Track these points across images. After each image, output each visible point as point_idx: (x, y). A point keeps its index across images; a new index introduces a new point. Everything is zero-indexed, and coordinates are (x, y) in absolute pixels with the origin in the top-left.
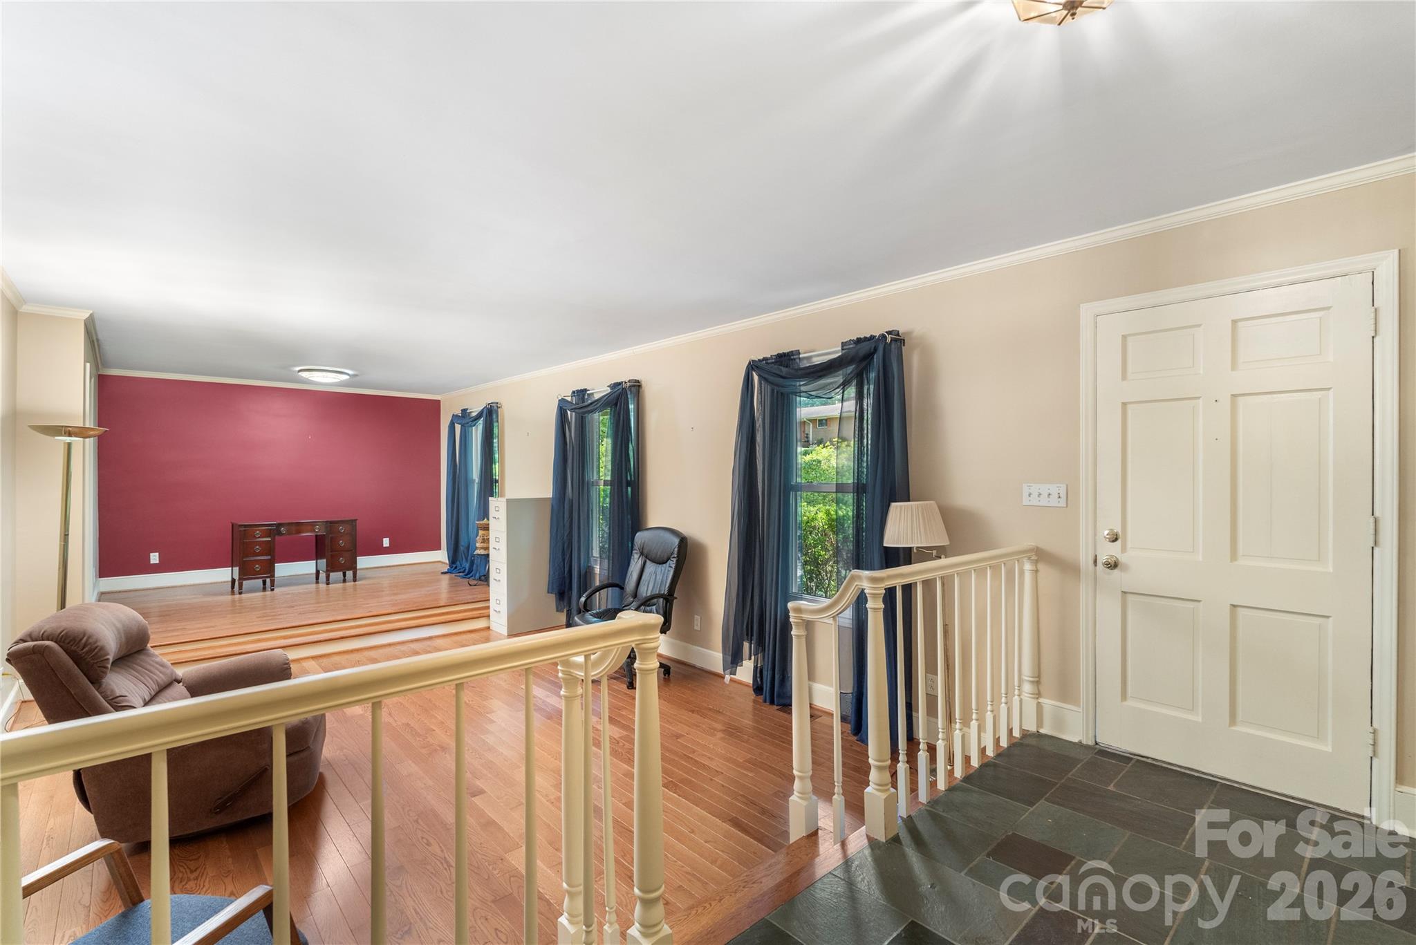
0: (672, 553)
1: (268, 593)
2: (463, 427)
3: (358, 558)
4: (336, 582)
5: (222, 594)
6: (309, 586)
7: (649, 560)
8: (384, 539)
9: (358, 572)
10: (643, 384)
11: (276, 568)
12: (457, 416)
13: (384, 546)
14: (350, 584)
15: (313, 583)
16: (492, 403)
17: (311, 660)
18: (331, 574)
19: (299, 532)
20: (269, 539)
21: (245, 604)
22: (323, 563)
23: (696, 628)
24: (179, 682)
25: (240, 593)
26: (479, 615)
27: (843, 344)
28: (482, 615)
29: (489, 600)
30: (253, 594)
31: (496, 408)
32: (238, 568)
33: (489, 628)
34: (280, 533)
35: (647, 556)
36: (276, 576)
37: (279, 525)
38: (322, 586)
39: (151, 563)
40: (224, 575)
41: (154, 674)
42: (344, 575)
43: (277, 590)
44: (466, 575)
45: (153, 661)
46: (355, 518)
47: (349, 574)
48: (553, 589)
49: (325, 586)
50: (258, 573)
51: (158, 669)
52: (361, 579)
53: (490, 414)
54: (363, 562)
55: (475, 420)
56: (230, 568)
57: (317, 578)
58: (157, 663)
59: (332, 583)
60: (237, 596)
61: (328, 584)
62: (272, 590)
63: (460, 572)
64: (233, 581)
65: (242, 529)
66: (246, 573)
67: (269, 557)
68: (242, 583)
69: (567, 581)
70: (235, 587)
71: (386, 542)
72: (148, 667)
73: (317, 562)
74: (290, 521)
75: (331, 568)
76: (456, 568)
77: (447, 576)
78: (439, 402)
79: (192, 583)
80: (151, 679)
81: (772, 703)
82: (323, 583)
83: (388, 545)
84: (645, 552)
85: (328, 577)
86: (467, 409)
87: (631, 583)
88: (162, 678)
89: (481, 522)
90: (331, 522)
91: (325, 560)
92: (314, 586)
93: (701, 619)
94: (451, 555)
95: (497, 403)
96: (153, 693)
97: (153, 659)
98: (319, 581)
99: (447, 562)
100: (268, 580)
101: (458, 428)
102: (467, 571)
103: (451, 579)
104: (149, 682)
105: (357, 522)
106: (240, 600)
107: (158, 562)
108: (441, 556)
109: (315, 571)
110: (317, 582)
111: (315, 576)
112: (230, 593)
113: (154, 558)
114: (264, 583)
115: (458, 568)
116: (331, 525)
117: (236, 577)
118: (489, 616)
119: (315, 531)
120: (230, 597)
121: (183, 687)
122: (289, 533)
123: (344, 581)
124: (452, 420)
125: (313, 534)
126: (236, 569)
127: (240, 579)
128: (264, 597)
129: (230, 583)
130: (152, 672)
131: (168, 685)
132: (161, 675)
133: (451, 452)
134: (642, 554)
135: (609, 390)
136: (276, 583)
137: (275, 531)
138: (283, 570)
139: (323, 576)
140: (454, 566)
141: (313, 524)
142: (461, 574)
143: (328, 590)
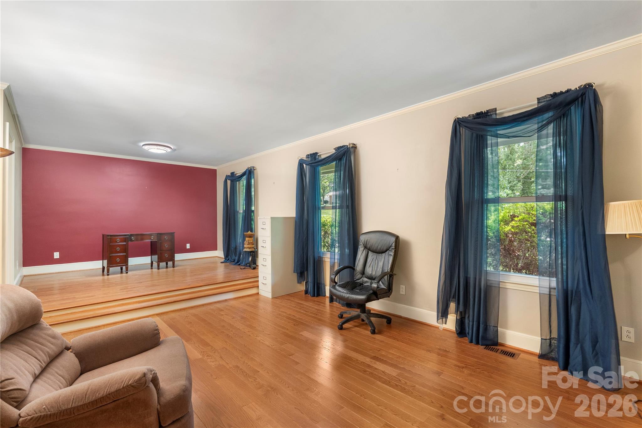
0: (391, 246)
1: (124, 274)
2: (232, 182)
3: (175, 254)
4: (163, 268)
5: (97, 276)
6: (147, 270)
7: (371, 251)
8: (187, 244)
9: (175, 262)
10: (358, 146)
11: (129, 260)
12: (229, 176)
13: (187, 248)
14: (170, 269)
15: (149, 269)
16: (251, 167)
17: (156, 316)
18: (160, 263)
19: (142, 239)
20: (124, 243)
21: (111, 281)
22: (155, 257)
23: (401, 293)
24: (68, 349)
25: (108, 275)
26: (252, 286)
27: (539, 99)
28: (254, 286)
29: (258, 277)
30: (115, 276)
31: (253, 170)
32: (106, 261)
33: (258, 293)
34: (131, 240)
35: (368, 249)
36: (129, 265)
37: (132, 235)
38: (155, 270)
39: (55, 258)
40: (98, 265)
41: (46, 347)
42: (167, 264)
43: (129, 273)
44: (236, 263)
45: (45, 334)
46: (174, 232)
47: (170, 263)
48: (297, 270)
49: (157, 270)
50: (119, 263)
51: (49, 342)
52: (177, 266)
53: (250, 173)
54: (178, 257)
55: (240, 177)
56: (102, 261)
57: (152, 266)
58: (49, 335)
59: (161, 269)
60: (106, 277)
61: (159, 269)
62: (127, 273)
63: (231, 262)
64: (104, 268)
65: (109, 237)
66: (111, 263)
67: (125, 254)
68: (109, 269)
69: (305, 266)
70: (104, 271)
71: (188, 246)
72: (41, 340)
73: (151, 257)
74: (137, 233)
75: (160, 260)
76: (228, 259)
77: (223, 264)
78: (215, 170)
79: (79, 269)
80: (42, 351)
81: (477, 343)
82: (155, 268)
83: (189, 248)
84: (368, 246)
85: (158, 265)
86: (234, 172)
87: (359, 266)
88: (52, 349)
89: (247, 233)
90: (160, 234)
91: (157, 256)
92: (150, 270)
93: (405, 287)
94: (226, 252)
95: (254, 167)
96: (44, 365)
97: (45, 332)
98: (153, 267)
99: (224, 257)
100: (124, 268)
101: (229, 182)
102: (236, 261)
103: (225, 266)
104: (40, 355)
105: (175, 233)
106: (108, 279)
107: (59, 257)
108: (219, 253)
109: (150, 262)
110: (152, 268)
111: (150, 265)
112: (102, 275)
113: (57, 255)
114: (122, 269)
115: (230, 260)
116: (160, 235)
117: (105, 265)
118: (258, 287)
119: (151, 239)
120: (101, 277)
121: (72, 354)
122: (137, 240)
123: (167, 267)
124: (226, 178)
125: (150, 241)
126: (105, 262)
127: (108, 267)
128: (121, 277)
129: (102, 269)
130: (42, 344)
131: (59, 354)
132: (52, 346)
133: (225, 195)
134: (365, 247)
135: (334, 151)
136: (129, 269)
137: (127, 239)
138: (133, 261)
139: (155, 264)
140: (227, 259)
141: (151, 235)
142: (232, 263)
143: (158, 273)
